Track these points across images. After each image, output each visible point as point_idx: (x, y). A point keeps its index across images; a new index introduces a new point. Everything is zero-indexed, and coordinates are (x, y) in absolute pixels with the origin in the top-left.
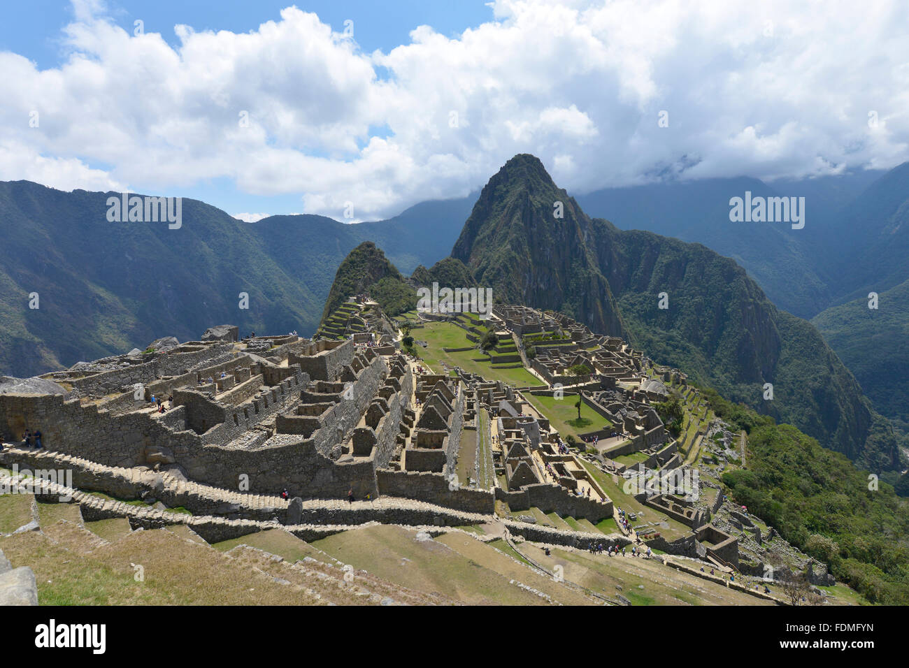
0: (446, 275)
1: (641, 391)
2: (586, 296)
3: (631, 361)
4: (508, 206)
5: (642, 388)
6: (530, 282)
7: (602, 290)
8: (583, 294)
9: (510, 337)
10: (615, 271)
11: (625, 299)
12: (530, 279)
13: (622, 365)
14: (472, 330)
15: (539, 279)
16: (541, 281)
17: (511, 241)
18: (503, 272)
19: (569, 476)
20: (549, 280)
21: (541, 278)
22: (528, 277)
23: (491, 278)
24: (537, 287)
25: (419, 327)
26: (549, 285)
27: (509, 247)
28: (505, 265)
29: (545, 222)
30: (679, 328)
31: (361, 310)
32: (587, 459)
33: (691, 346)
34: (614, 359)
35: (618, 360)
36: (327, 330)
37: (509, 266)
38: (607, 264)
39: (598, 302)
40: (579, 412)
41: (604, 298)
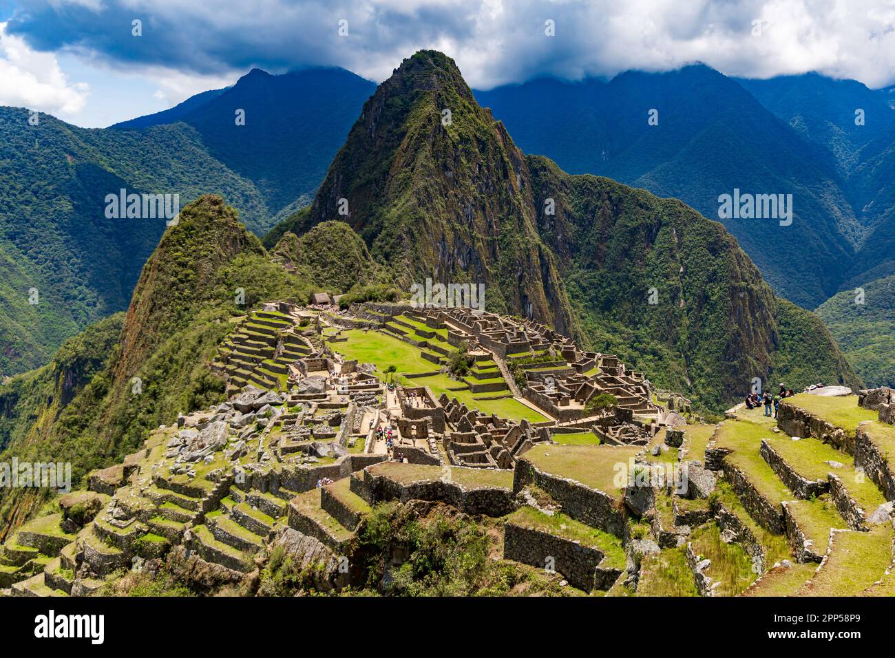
0: (329, 248)
1: (660, 425)
3: (641, 388)
4: (408, 134)
5: (661, 421)
7: (544, 269)
9: (490, 357)
11: (573, 280)
13: (633, 393)
14: (425, 345)
15: (456, 252)
16: (459, 254)
17: (417, 193)
18: (407, 241)
20: (469, 253)
21: (459, 249)
22: (441, 248)
23: (387, 248)
24: (454, 263)
25: (341, 340)
26: (470, 260)
27: (414, 201)
28: (410, 229)
29: (465, 163)
30: (647, 324)
31: (294, 324)
33: (662, 348)
34: (622, 386)
35: (627, 387)
36: (239, 350)
37: (416, 232)
38: (548, 226)
39: (540, 284)
41: (547, 280)
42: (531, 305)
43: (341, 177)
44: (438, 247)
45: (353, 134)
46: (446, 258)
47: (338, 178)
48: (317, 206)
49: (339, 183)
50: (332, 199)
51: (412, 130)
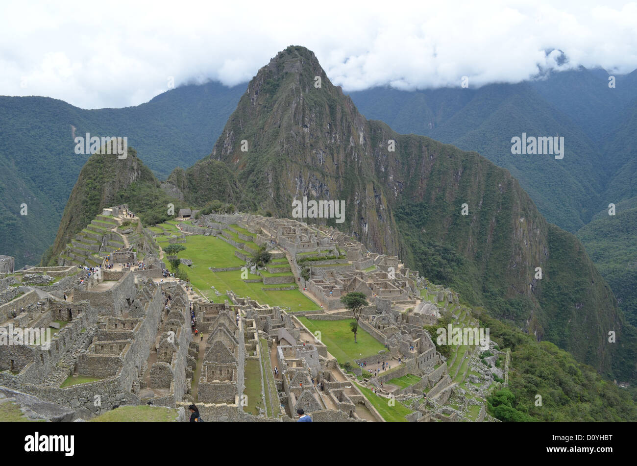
1: (415, 314)
2: (360, 204)
4: (278, 102)
5: (416, 310)
6: (301, 188)
7: (377, 199)
8: (358, 202)
9: (283, 256)
10: (391, 178)
12: (301, 183)
13: (398, 287)
14: (242, 246)
15: (310, 185)
16: (313, 186)
19: (349, 401)
20: (321, 186)
21: (313, 184)
22: (299, 183)
24: (309, 194)
26: (321, 191)
31: (118, 224)
32: (363, 384)
38: (383, 170)
39: (374, 211)
40: (355, 337)
41: (380, 207)
42: (367, 225)
43: (231, 133)
44: (296, 181)
45: (242, 102)
46: (303, 190)
47: (229, 134)
48: (214, 153)
49: (230, 137)
50: (225, 148)
51: (280, 99)
